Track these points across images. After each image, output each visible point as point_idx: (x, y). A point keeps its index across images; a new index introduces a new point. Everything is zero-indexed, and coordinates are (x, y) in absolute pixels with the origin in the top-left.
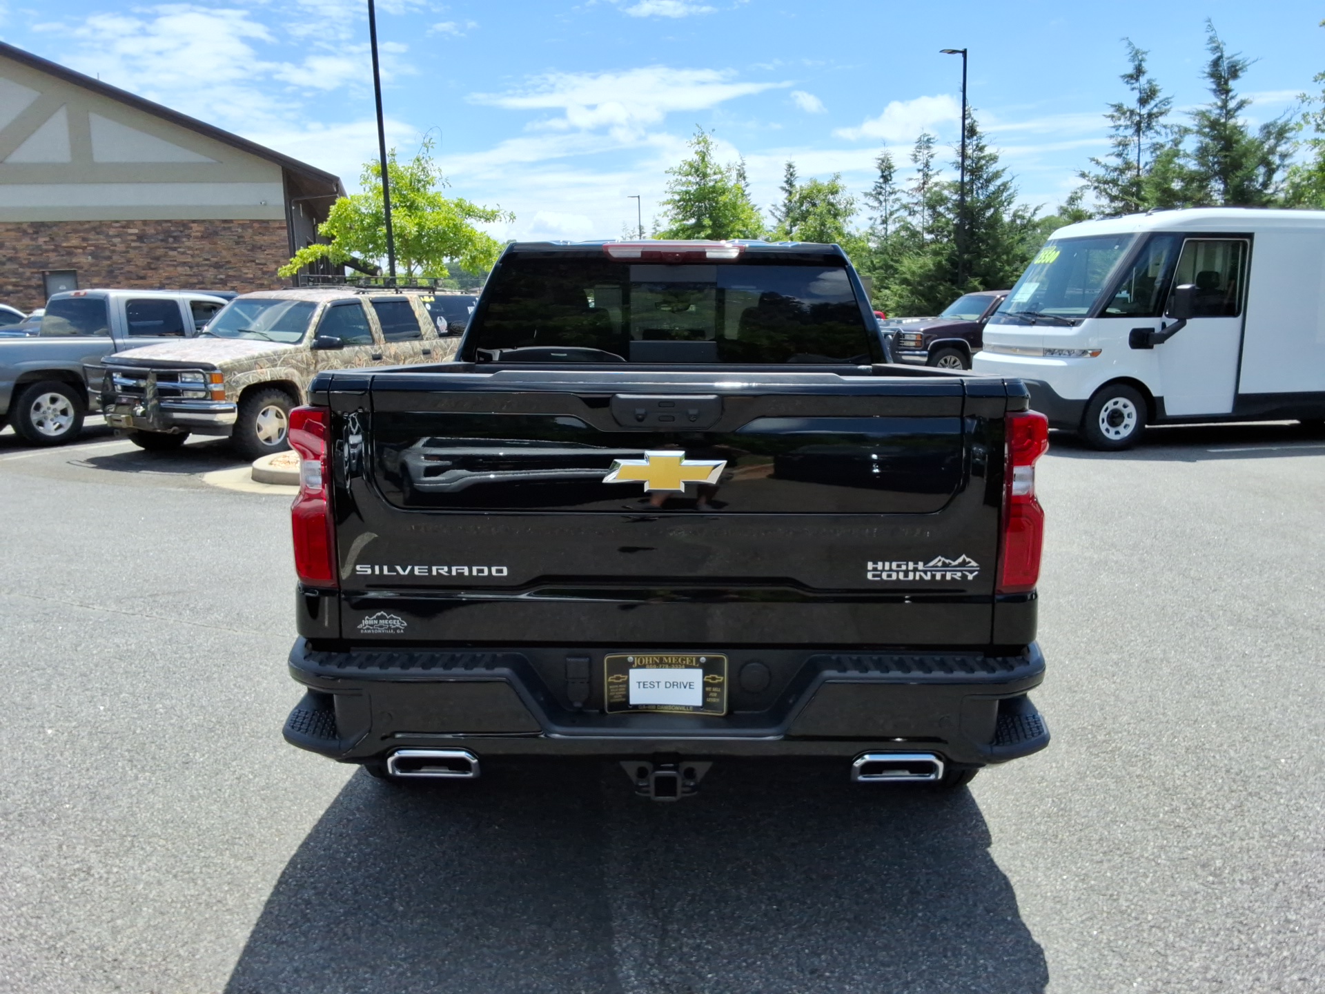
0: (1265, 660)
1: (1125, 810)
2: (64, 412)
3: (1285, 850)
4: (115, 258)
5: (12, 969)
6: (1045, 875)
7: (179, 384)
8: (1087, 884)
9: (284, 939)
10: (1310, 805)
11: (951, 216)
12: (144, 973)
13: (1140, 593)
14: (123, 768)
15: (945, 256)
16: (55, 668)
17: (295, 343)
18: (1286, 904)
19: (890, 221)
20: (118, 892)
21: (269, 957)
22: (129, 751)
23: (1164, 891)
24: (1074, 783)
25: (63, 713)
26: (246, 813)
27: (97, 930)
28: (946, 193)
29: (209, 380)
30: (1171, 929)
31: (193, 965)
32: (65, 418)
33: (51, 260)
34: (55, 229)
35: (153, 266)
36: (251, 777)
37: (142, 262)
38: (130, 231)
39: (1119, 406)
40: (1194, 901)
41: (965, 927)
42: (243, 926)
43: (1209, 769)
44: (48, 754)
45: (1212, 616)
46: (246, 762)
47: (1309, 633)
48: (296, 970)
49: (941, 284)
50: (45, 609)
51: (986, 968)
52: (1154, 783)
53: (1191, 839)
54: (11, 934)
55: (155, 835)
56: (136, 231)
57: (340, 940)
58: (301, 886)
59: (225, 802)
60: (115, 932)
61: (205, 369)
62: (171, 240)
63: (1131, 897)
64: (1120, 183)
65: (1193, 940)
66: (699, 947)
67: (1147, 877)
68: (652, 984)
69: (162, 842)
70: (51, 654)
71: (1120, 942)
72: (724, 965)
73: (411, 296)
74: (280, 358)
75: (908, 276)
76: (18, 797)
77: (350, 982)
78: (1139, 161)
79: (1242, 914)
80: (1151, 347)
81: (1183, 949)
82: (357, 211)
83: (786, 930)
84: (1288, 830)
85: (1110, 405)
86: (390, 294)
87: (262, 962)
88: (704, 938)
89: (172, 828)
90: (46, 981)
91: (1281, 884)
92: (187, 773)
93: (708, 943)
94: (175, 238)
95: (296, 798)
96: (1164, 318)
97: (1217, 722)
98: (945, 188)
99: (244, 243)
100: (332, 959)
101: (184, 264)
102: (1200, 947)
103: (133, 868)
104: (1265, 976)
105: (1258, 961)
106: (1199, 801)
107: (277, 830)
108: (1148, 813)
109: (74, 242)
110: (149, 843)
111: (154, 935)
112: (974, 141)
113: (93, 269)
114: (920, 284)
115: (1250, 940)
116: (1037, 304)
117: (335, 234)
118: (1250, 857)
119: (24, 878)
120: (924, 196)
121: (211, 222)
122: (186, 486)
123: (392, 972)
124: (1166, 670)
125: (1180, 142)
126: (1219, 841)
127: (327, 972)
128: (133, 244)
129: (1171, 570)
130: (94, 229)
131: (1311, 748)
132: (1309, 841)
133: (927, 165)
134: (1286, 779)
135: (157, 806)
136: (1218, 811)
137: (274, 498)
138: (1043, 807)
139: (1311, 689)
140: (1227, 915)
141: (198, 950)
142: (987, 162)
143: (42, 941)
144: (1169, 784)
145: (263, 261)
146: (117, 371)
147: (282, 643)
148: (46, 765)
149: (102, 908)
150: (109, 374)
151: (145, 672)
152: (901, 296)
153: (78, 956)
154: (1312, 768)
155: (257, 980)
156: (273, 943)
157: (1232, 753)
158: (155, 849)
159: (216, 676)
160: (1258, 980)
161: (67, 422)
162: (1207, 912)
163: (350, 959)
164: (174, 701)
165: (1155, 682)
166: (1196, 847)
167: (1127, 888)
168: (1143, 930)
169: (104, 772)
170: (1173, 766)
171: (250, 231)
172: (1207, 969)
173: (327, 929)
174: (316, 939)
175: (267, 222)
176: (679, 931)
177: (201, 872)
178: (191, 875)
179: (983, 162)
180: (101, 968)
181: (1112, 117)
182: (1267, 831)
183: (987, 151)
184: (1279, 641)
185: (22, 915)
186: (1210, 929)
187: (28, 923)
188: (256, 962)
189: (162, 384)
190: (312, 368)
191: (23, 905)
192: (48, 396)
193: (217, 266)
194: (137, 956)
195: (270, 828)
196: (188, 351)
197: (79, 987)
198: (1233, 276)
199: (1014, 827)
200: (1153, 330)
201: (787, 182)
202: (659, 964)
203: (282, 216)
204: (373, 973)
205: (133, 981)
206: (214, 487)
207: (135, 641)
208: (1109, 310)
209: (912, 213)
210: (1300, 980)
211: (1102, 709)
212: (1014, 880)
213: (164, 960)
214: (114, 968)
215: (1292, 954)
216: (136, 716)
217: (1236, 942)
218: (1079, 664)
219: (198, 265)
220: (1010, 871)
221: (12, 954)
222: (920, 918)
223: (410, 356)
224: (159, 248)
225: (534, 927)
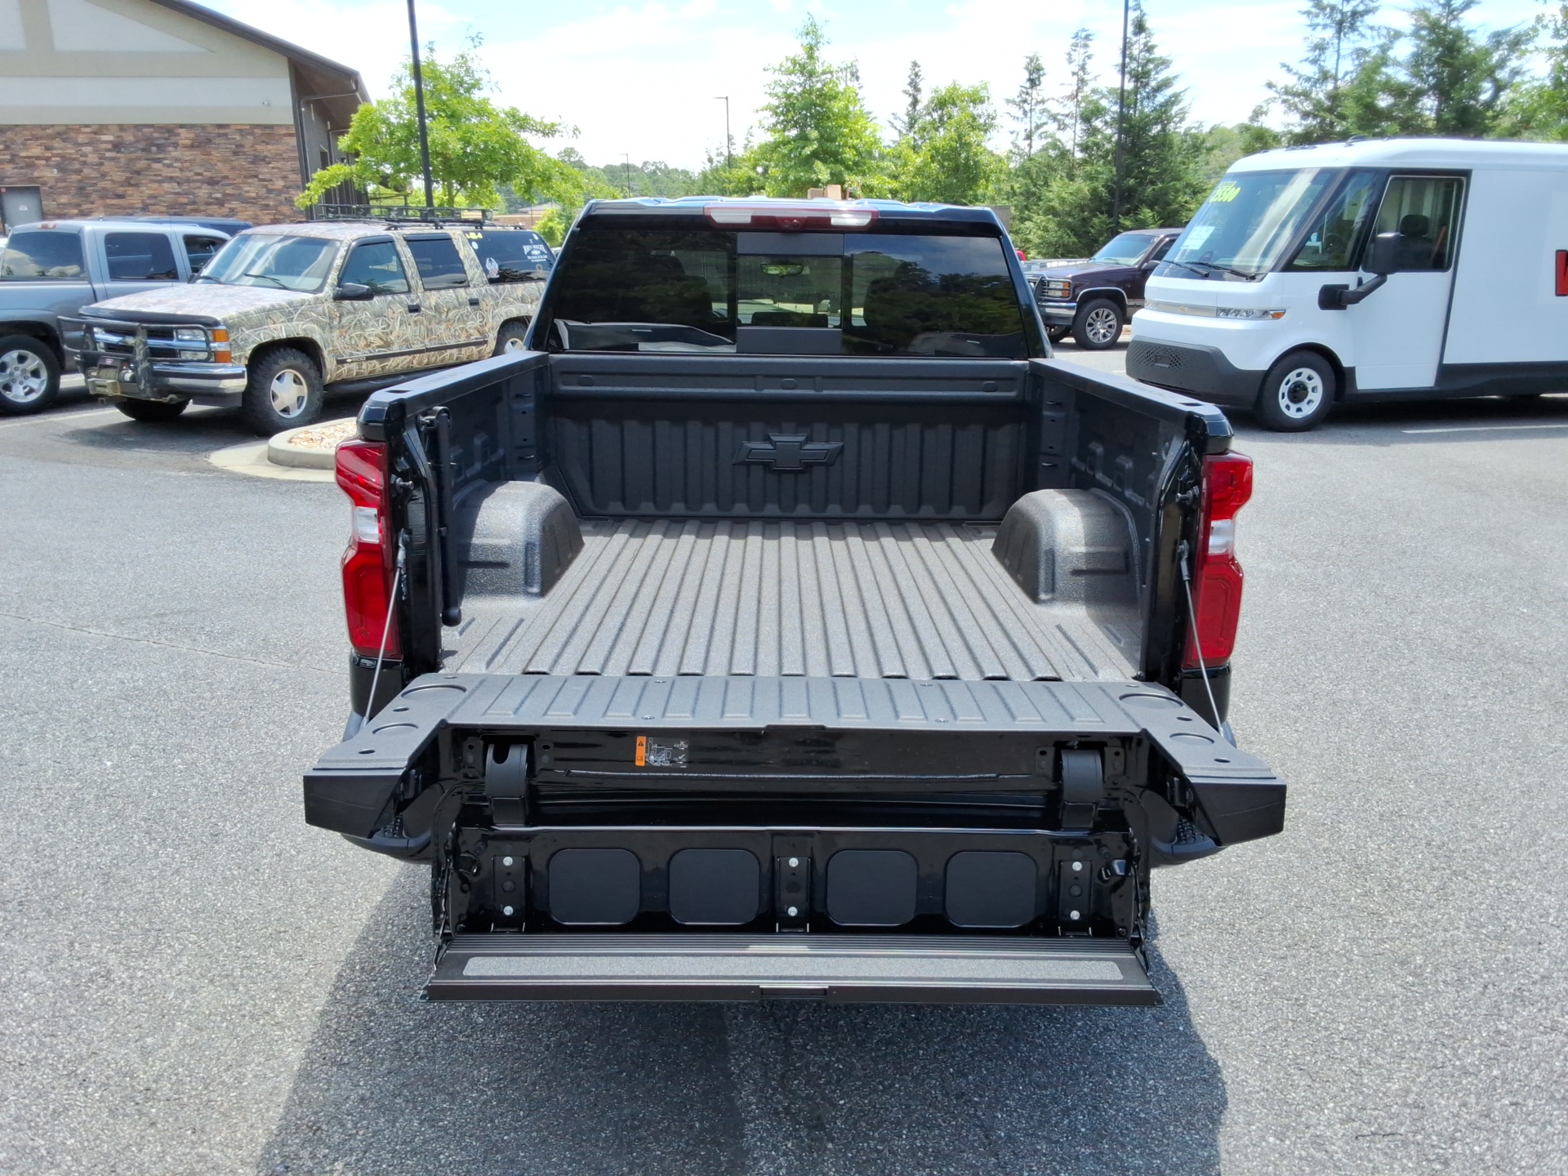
0: (1470, 703)
1: (1311, 892)
2: (35, 373)
3: (1495, 943)
4: (86, 171)
5: (27, 1101)
6: (1221, 974)
7: (174, 343)
8: (1270, 985)
9: (346, 1060)
10: (1524, 887)
11: (1109, 131)
12: (183, 1106)
13: (1325, 616)
14: (140, 842)
15: (1102, 182)
16: (49, 712)
17: (314, 292)
18: (1496, 1011)
19: (1035, 137)
20: (144, 1002)
21: (329, 1082)
22: (145, 820)
23: (1356, 994)
24: (1253, 858)
25: (62, 770)
26: (291, 900)
27: (123, 1052)
28: (1104, 103)
29: (211, 338)
30: (1366, 1041)
31: (240, 1094)
32: (38, 381)
33: (9, 174)
34: (9, 134)
35: (133, 182)
36: (293, 853)
37: (119, 176)
38: (105, 138)
39: (1303, 378)
40: (1391, 1007)
41: (1131, 1040)
42: (296, 1044)
43: (1407, 841)
44: (48, 825)
45: (1408, 644)
46: (287, 834)
47: (1521, 668)
48: (362, 1099)
49: (1096, 216)
50: (30, 632)
51: (1157, 1090)
52: (1344, 859)
53: (1387, 930)
54: (21, 1057)
55: (184, 929)
56: (110, 138)
57: (411, 1060)
58: (361, 993)
59: (265, 885)
60: (145, 1053)
61: (206, 324)
62: (154, 149)
63: (1319, 1002)
64: (1313, 95)
65: (1391, 1056)
66: (826, 1067)
67: (1338, 976)
68: (777, 1113)
69: (193, 938)
70: (43, 693)
71: (1308, 1058)
72: (857, 1089)
73: (454, 231)
74: (296, 309)
75: (1056, 204)
76: (16, 880)
77: (426, 1114)
78: (1337, 69)
79: (1446, 1024)
80: (1344, 308)
81: (1380, 1066)
82: (385, 121)
83: (927, 1044)
84: (1499, 919)
85: (1292, 377)
86: (428, 230)
87: (321, 1090)
88: (834, 1054)
89: (204, 920)
90: (68, 1117)
91: (1490, 986)
92: (217, 848)
93: (838, 1061)
94: (158, 146)
95: (349, 880)
96: (1361, 273)
97: (1416, 781)
98: (1104, 96)
99: (244, 153)
100: (404, 1085)
101: (171, 179)
102: (1399, 1064)
103: (160, 971)
104: (1472, 1100)
105: (1464, 1082)
106: (1396, 881)
107: (329, 921)
108: (1338, 897)
109: (36, 151)
110: (178, 939)
111: (192, 1056)
112: (1142, 38)
113: (60, 185)
114: (1069, 214)
115: (1455, 1055)
116: (1211, 253)
117: (359, 148)
118: (1455, 952)
119: (32, 986)
120: (1078, 106)
121: (203, 127)
122: (189, 470)
123: (476, 1101)
124: (1356, 715)
125: (1388, 49)
126: (1420, 932)
127: (398, 1100)
128: (108, 154)
129: (1360, 586)
130: (59, 134)
131: (1524, 815)
132: (1523, 931)
133: (1083, 68)
134: (1496, 855)
135: (184, 891)
136: (1418, 893)
137: (297, 486)
138: (1217, 889)
139: (1524, 740)
140: (1430, 1025)
141: (244, 1075)
142: (1156, 66)
143: (60, 1066)
144: (1361, 860)
145: (267, 176)
146: (100, 326)
147: (319, 678)
148: (47, 839)
149: (128, 1022)
150: (89, 328)
151: (157, 716)
152: (1046, 230)
153: (104, 1084)
154: (1526, 840)
155: (316, 1113)
156: (333, 1064)
157: (1433, 821)
158: (186, 946)
159: (243, 721)
160: (1465, 1105)
161: (39, 386)
162: (1407, 1020)
163: (425, 1085)
164: (194, 755)
165: (1343, 730)
166: (1393, 940)
167: (1315, 991)
168: (1333, 1043)
169: (117, 848)
170: (1366, 837)
171: (250, 138)
172: (1408, 1091)
173: (396, 1047)
174: (383, 1059)
175: (271, 127)
176: (804, 1046)
177: (242, 976)
178: (231, 979)
179: (1151, 66)
180: (132, 1099)
181: (1308, 13)
182: (1474, 919)
183: (1157, 53)
184: (1485, 679)
185: (32, 1033)
186: (1410, 1041)
187: (42, 1043)
188: (314, 1090)
189: (154, 343)
190: (336, 323)
191: (33, 1020)
192: (15, 354)
193: (212, 182)
194: (173, 1084)
195: (320, 918)
196: (185, 301)
197: (107, 1124)
198: (1444, 222)
199: (1184, 915)
200: (1346, 287)
201: (910, 84)
202: (783, 1088)
203: (289, 119)
204: (453, 1102)
205: (171, 1116)
206: (223, 471)
207: (143, 676)
208: (1297, 262)
209: (1062, 127)
210: (1512, 1104)
211: (1283, 765)
212: (1185, 980)
213: (206, 1088)
214: (147, 1099)
215: (1503, 1073)
216: (150, 774)
217: (1440, 1058)
218: (1255, 708)
219: (188, 181)
220: (1181, 969)
221: (26, 1082)
222: (1080, 1028)
223: (455, 308)
224: (139, 159)
225: (636, 1042)
